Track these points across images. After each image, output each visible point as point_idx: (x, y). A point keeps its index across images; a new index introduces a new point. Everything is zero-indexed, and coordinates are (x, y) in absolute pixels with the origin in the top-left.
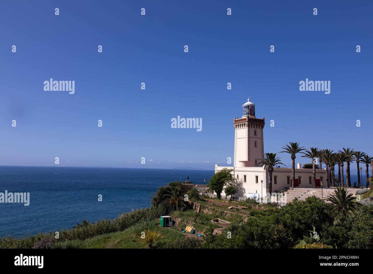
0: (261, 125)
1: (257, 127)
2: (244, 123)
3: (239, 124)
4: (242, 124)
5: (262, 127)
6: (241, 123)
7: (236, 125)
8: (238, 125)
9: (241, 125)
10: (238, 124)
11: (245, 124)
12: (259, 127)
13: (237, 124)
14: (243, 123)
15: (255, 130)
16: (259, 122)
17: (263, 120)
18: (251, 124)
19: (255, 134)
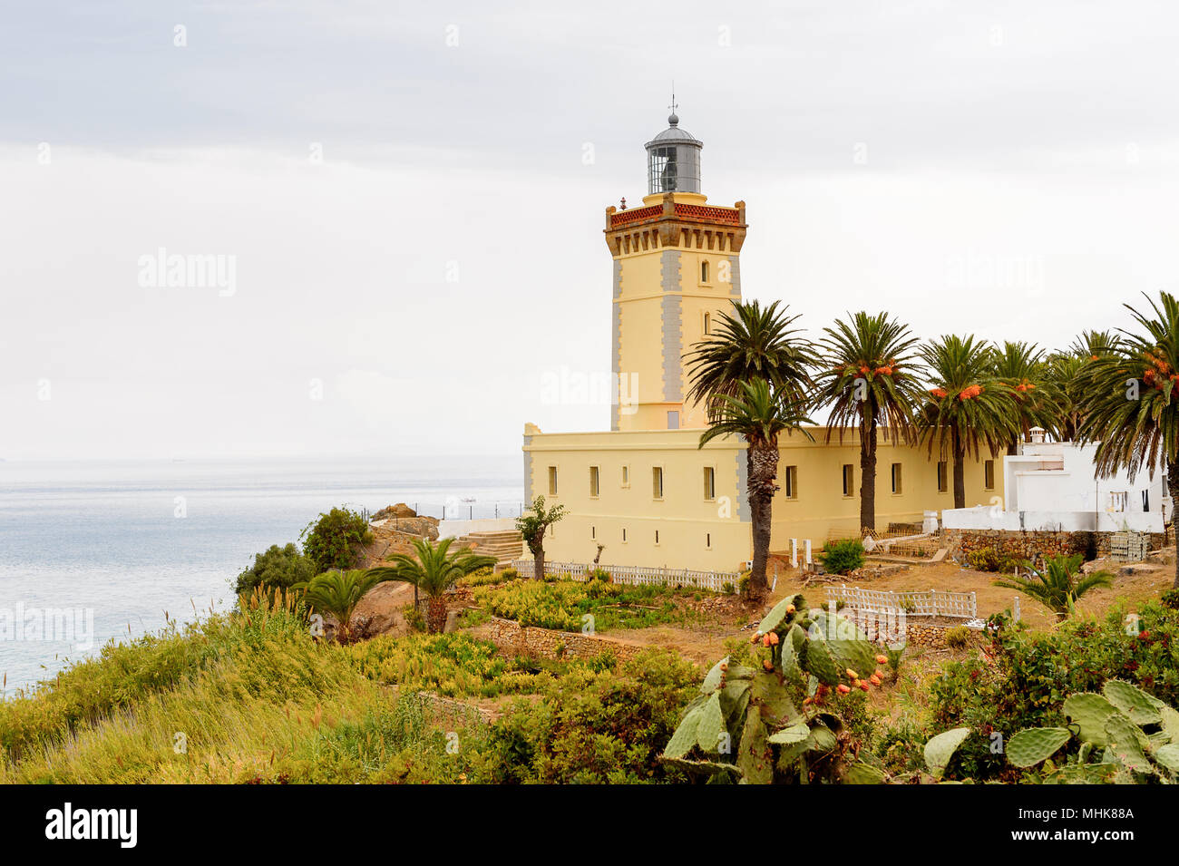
0: (731, 235)
1: (710, 247)
2: (653, 226)
3: (632, 232)
4: (646, 234)
5: (736, 246)
6: (641, 230)
7: (618, 239)
8: (628, 237)
9: (642, 236)
10: (626, 233)
11: (655, 232)
12: (722, 248)
13: (622, 235)
14: (649, 229)
15: (703, 258)
16: (722, 221)
17: (738, 212)
18: (685, 231)
19: (704, 280)
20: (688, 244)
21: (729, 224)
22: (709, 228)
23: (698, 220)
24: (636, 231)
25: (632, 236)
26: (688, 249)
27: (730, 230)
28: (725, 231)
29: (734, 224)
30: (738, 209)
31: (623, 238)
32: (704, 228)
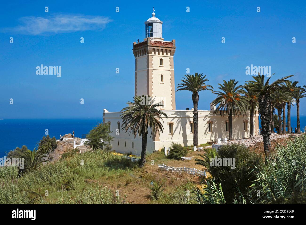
0: (170, 51)
1: (163, 54)
6: (141, 49)
9: (142, 51)
12: (167, 54)
13: (137, 51)
14: (143, 49)
15: (160, 58)
16: (167, 46)
17: (173, 43)
18: (154, 49)
19: (161, 64)
20: (155, 53)
21: (169, 47)
22: (162, 48)
23: (158, 46)
24: (140, 50)
25: (139, 51)
26: (155, 55)
27: (170, 49)
28: (168, 49)
29: (171, 47)
30: (173, 42)
31: (137, 52)
32: (161, 48)
